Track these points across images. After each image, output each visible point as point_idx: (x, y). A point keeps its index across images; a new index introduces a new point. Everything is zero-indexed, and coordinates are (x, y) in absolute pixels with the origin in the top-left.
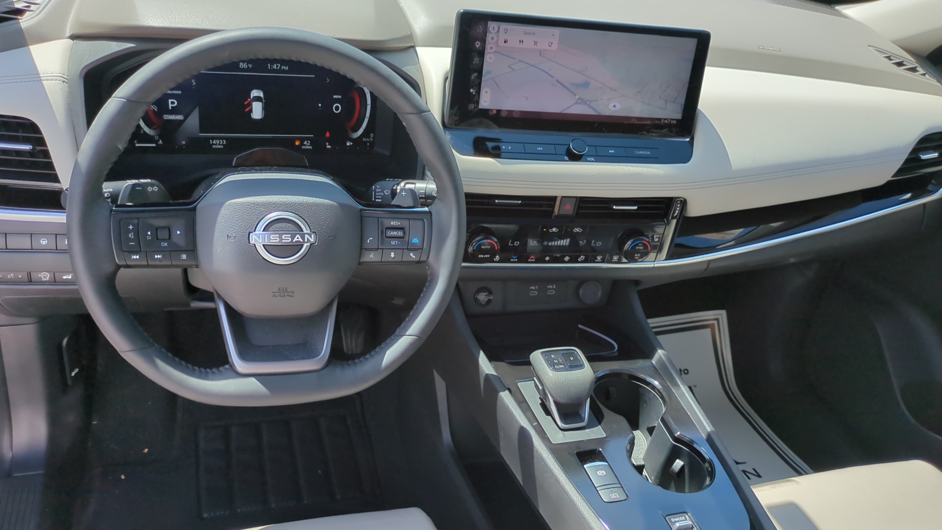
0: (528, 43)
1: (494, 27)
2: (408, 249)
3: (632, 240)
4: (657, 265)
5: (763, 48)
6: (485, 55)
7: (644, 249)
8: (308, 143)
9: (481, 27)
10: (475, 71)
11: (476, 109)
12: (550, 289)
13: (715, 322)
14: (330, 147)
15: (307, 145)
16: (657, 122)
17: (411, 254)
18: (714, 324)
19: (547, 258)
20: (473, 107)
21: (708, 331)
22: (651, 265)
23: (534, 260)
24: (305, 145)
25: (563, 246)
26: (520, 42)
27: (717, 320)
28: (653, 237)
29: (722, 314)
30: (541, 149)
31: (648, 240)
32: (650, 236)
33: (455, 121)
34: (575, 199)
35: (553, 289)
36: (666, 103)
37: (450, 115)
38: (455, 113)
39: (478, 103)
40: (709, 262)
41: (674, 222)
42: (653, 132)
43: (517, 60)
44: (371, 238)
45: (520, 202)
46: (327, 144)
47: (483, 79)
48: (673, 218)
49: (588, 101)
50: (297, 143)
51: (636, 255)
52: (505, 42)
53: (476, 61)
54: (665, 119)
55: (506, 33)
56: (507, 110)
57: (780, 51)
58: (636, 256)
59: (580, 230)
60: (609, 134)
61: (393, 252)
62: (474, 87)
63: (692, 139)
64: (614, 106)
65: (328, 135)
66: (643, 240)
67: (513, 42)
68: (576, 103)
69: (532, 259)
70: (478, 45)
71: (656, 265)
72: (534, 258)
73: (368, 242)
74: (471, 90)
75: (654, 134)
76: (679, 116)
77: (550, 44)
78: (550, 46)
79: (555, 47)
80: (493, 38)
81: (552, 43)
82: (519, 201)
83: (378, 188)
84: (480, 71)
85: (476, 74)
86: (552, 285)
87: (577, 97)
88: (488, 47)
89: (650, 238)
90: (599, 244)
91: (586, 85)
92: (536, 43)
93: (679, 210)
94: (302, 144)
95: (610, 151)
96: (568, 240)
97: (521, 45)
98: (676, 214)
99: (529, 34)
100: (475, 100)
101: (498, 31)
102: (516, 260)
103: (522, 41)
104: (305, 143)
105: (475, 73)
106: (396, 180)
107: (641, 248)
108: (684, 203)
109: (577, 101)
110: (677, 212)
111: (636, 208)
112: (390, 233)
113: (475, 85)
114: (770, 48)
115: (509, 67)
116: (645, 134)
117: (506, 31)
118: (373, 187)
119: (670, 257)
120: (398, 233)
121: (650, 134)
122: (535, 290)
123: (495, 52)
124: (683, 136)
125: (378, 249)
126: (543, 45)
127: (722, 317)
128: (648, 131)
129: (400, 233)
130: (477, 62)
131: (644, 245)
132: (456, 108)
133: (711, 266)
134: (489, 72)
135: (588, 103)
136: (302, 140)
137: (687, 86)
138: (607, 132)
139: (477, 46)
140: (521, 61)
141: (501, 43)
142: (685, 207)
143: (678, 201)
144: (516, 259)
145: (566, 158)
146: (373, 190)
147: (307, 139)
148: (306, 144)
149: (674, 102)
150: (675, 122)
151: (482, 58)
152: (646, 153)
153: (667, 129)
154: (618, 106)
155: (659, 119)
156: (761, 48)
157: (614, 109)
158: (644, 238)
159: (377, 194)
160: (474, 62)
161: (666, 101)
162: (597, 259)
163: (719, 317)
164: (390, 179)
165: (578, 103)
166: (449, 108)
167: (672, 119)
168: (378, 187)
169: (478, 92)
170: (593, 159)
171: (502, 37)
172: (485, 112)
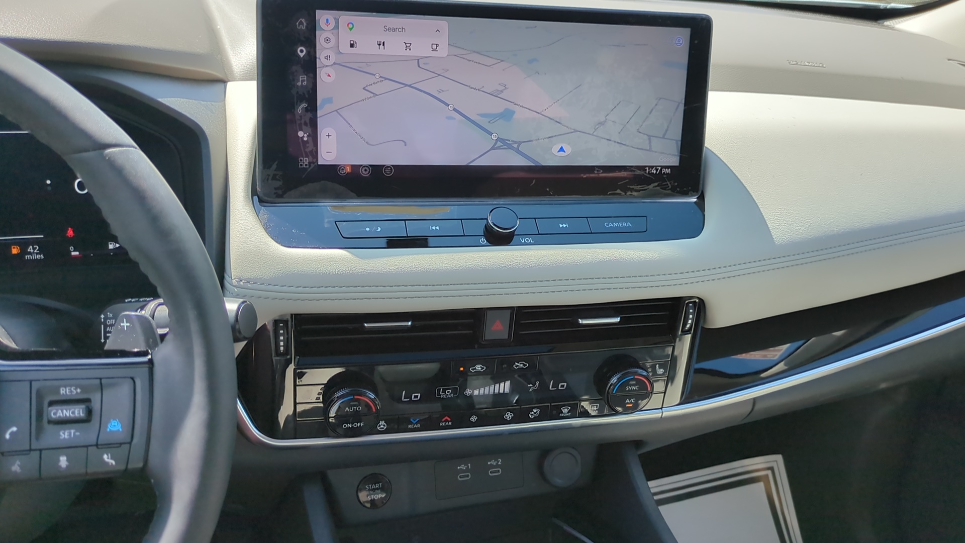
0: (395, 46)
1: (327, 20)
2: (97, 445)
3: (618, 376)
4: (667, 413)
5: (797, 64)
6: (318, 70)
7: (640, 389)
8: (34, 249)
9: (303, 20)
10: (301, 99)
11: (312, 166)
12: (492, 466)
13: (769, 472)
14: (77, 253)
15: (34, 254)
16: (638, 172)
17: (105, 457)
18: (767, 476)
19: (474, 419)
20: (307, 163)
21: (761, 485)
22: (657, 415)
23: (450, 423)
24: (30, 253)
25: (499, 394)
26: (379, 45)
27: (772, 469)
28: (653, 367)
29: (777, 461)
30: (438, 228)
31: (645, 373)
32: (648, 365)
33: (276, 189)
34: (509, 312)
35: (497, 466)
36: (650, 139)
37: (265, 180)
38: (275, 175)
39: (315, 154)
40: (755, 401)
41: (688, 337)
42: (632, 190)
43: (377, 76)
44: (14, 429)
45: (410, 323)
46: (72, 248)
47: (319, 113)
48: (685, 332)
49: (515, 142)
50: (15, 251)
51: (628, 401)
52: (352, 46)
53: (303, 81)
54: (652, 167)
55: (351, 29)
56: (370, 166)
57: (823, 67)
58: (628, 403)
59: (525, 365)
60: (556, 198)
61: (63, 455)
62: (304, 127)
63: (702, 198)
64: (562, 149)
65: (70, 233)
66: (636, 373)
67: (367, 47)
68: (493, 148)
69: (446, 421)
70: (302, 52)
71: (665, 414)
72: (449, 419)
73: (7, 436)
74: (301, 134)
75: (635, 194)
76: (674, 161)
77: (434, 47)
78: (434, 50)
79: (443, 51)
80: (327, 40)
81: (437, 45)
82: (408, 321)
83: (110, 319)
84: (311, 97)
85: (304, 105)
86: (496, 460)
87: (494, 137)
88: (321, 55)
89: (650, 370)
90: (563, 386)
91: (507, 115)
92: (408, 46)
93: (692, 319)
94: (24, 251)
95: (561, 226)
96: (508, 383)
97: (381, 51)
98: (688, 326)
99: (395, 30)
100: (308, 150)
101: (337, 27)
102: (419, 426)
103: (384, 43)
104: (30, 249)
105: (301, 102)
106: (141, 300)
107: (634, 388)
108: (700, 306)
109: (495, 144)
110: (690, 322)
111: (617, 320)
112: (55, 414)
113: (306, 124)
114: (807, 64)
115: (364, 88)
116: (619, 194)
117: (351, 26)
118: (102, 316)
119: (688, 397)
120: (73, 413)
121: (629, 193)
122: (467, 470)
123: (335, 63)
124: (685, 194)
125: (30, 450)
126: (421, 48)
127: (777, 464)
128: (625, 189)
129: (78, 412)
130: (305, 83)
131: (639, 382)
132: (274, 166)
133: (758, 406)
134: (329, 100)
135: (515, 146)
136: (24, 245)
137: (682, 108)
138: (554, 195)
139: (302, 55)
140: (386, 79)
141: (345, 48)
142: (702, 314)
143: (691, 303)
144: (416, 423)
145: (483, 240)
146: (101, 323)
147: (33, 242)
148: (32, 251)
149: (663, 137)
150: (668, 171)
151: (311, 75)
152: (625, 225)
153: (656, 184)
154: (568, 149)
155: (642, 168)
156: (794, 63)
157: (561, 153)
158: (640, 371)
159: (108, 329)
160: (299, 84)
161: (649, 137)
162: (562, 412)
163: (774, 465)
164: (132, 298)
165: (499, 148)
166: (261, 168)
167: (662, 167)
168: (110, 315)
169: (314, 136)
170: (530, 240)
171: (345, 37)
172: (331, 171)
